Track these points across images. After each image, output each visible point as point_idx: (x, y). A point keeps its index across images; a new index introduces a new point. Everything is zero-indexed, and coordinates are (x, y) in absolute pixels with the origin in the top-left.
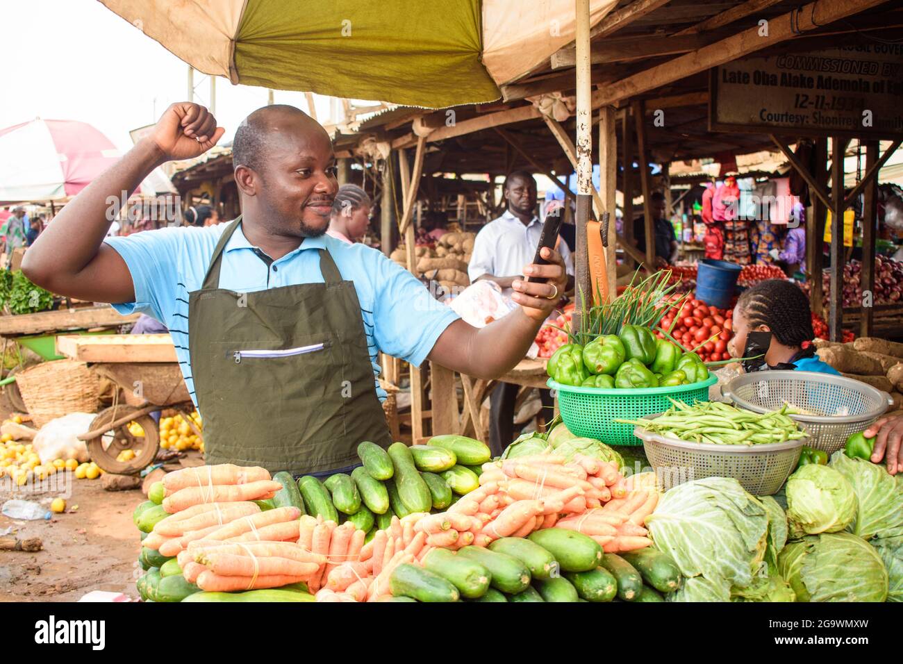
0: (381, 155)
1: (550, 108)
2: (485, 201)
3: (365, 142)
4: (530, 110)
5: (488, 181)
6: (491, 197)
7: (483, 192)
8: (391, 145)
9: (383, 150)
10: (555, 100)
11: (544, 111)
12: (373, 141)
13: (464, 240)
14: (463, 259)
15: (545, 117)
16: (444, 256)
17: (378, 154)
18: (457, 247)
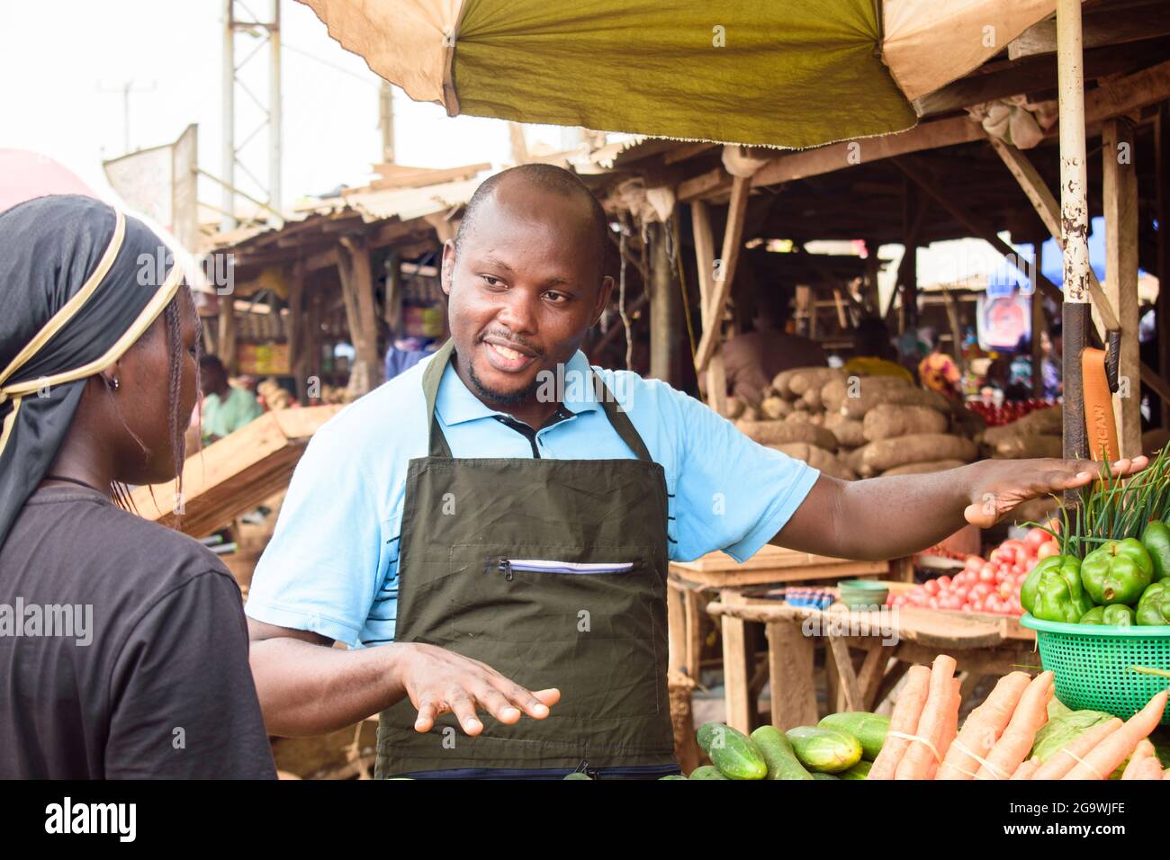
0: (655, 213)
1: (1002, 125)
2: (857, 298)
3: (622, 187)
4: (964, 125)
5: (864, 255)
6: (870, 291)
7: (852, 278)
8: (675, 192)
9: (660, 204)
10: (1014, 108)
11: (992, 127)
12: (638, 186)
13: (824, 383)
14: (822, 422)
15: (994, 140)
16: (783, 416)
17: (649, 211)
18: (809, 397)
